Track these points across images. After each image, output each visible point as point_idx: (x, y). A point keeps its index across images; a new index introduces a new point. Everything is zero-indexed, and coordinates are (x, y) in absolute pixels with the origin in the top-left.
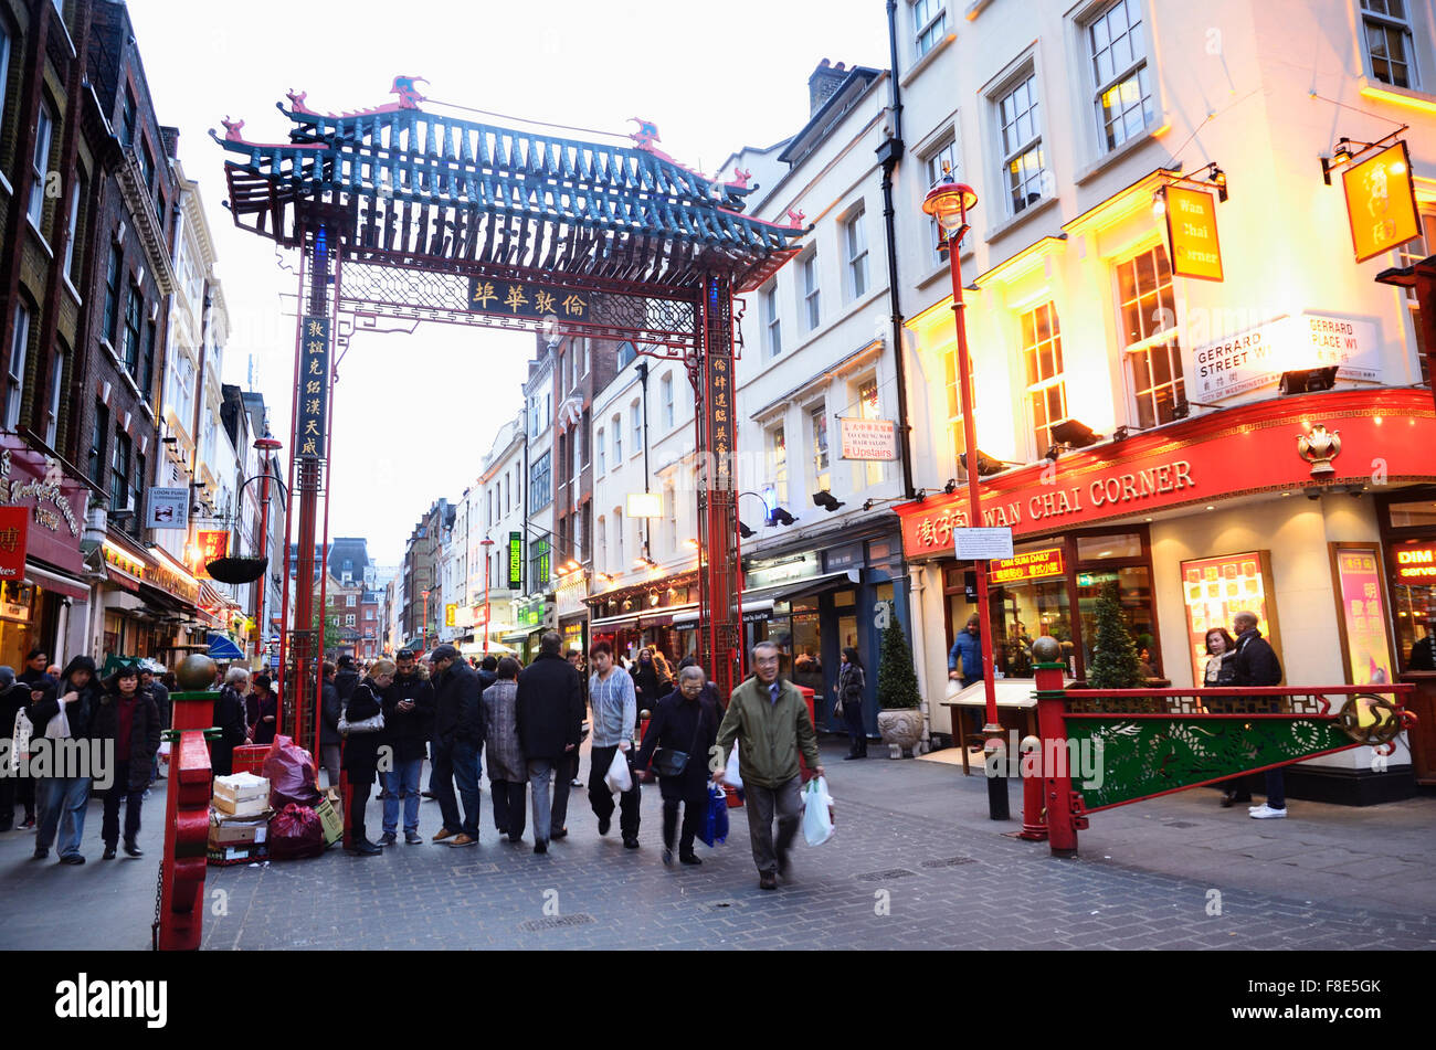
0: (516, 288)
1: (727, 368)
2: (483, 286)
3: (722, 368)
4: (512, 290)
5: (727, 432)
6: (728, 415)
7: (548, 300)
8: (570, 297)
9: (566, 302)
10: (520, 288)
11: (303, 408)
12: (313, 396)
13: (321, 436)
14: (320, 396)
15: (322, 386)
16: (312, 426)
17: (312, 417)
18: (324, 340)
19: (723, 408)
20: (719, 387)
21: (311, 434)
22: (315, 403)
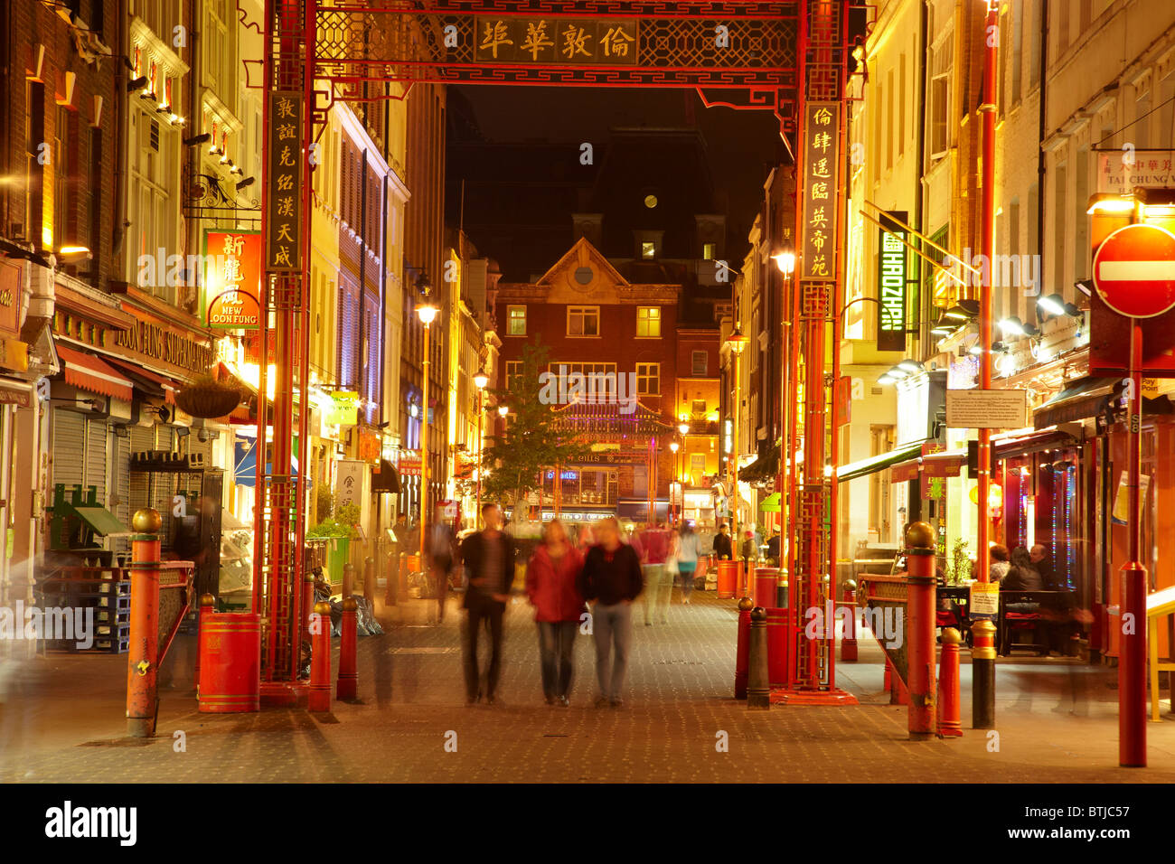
0: (537, 25)
1: (833, 120)
2: (492, 26)
3: (827, 120)
4: (531, 29)
5: (829, 214)
6: (831, 190)
7: (580, 38)
8: (611, 31)
9: (606, 39)
10: (541, 25)
11: (275, 209)
12: (285, 193)
13: (296, 243)
14: (292, 193)
15: (295, 180)
16: (284, 231)
17: (284, 219)
18: (296, 122)
19: (824, 180)
20: (821, 149)
21: (285, 240)
22: (288, 202)
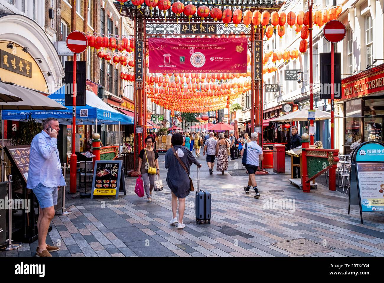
0: (194, 26)
1: (260, 44)
2: (184, 26)
3: (258, 45)
4: (193, 26)
5: (260, 65)
6: (260, 60)
7: (203, 28)
8: (210, 26)
9: (209, 28)
10: (195, 25)
11: (137, 67)
12: (139, 63)
13: (142, 74)
14: (141, 63)
15: (142, 60)
16: (139, 71)
17: (139, 69)
18: (142, 47)
19: (259, 58)
20: (257, 51)
21: (139, 74)
22: (140, 65)
